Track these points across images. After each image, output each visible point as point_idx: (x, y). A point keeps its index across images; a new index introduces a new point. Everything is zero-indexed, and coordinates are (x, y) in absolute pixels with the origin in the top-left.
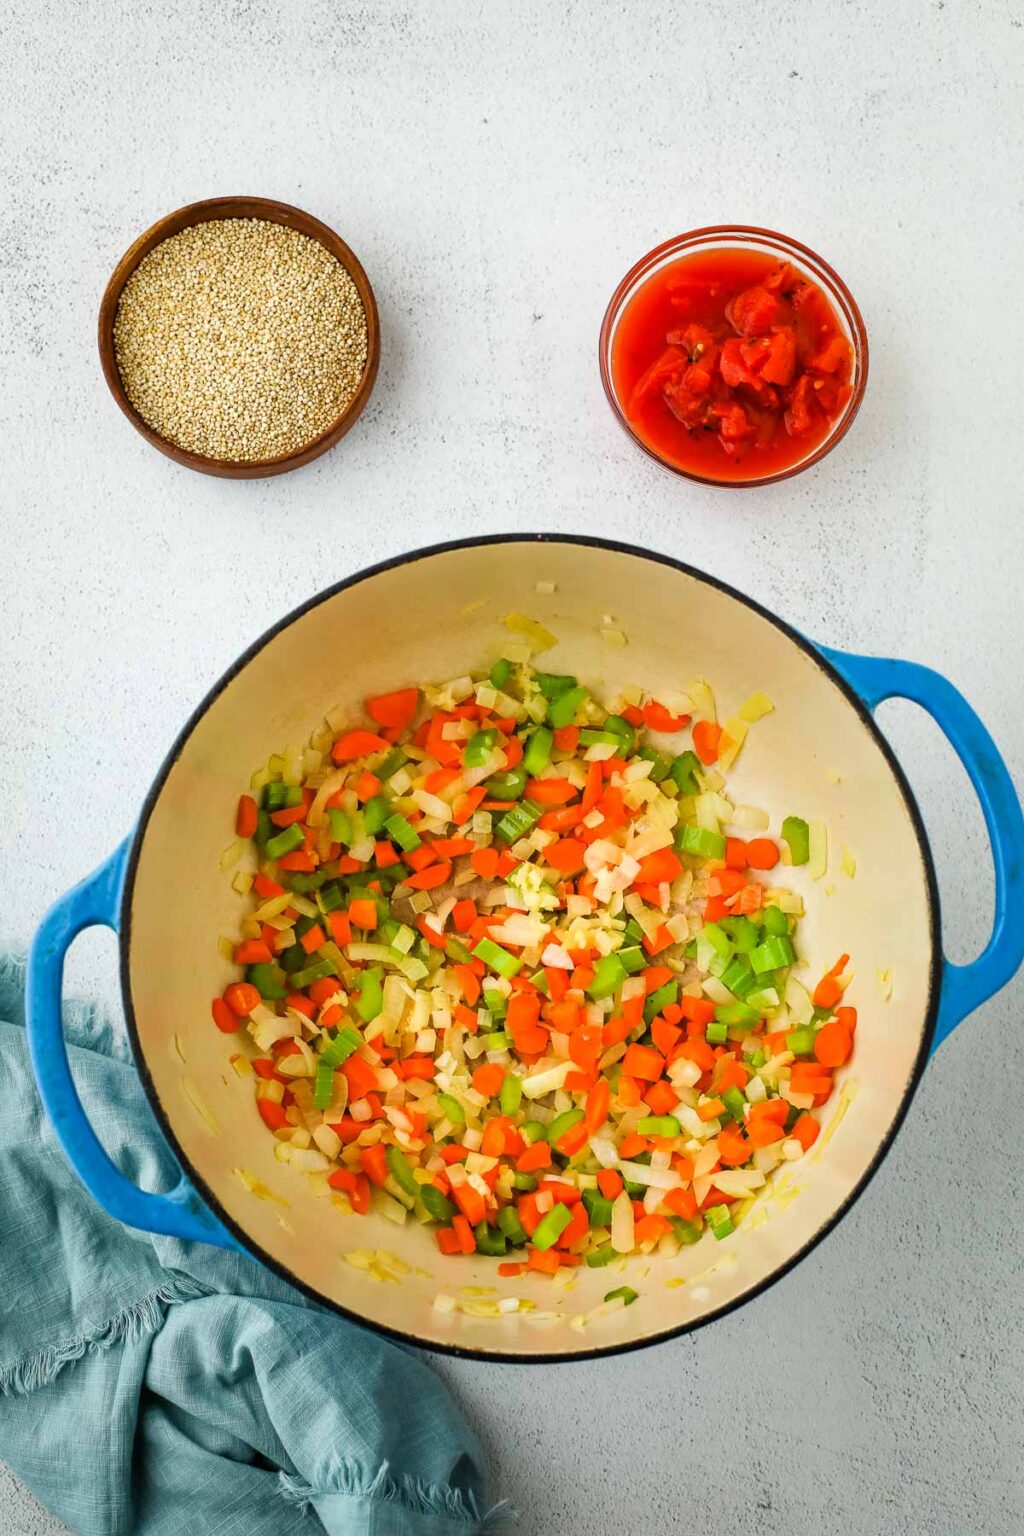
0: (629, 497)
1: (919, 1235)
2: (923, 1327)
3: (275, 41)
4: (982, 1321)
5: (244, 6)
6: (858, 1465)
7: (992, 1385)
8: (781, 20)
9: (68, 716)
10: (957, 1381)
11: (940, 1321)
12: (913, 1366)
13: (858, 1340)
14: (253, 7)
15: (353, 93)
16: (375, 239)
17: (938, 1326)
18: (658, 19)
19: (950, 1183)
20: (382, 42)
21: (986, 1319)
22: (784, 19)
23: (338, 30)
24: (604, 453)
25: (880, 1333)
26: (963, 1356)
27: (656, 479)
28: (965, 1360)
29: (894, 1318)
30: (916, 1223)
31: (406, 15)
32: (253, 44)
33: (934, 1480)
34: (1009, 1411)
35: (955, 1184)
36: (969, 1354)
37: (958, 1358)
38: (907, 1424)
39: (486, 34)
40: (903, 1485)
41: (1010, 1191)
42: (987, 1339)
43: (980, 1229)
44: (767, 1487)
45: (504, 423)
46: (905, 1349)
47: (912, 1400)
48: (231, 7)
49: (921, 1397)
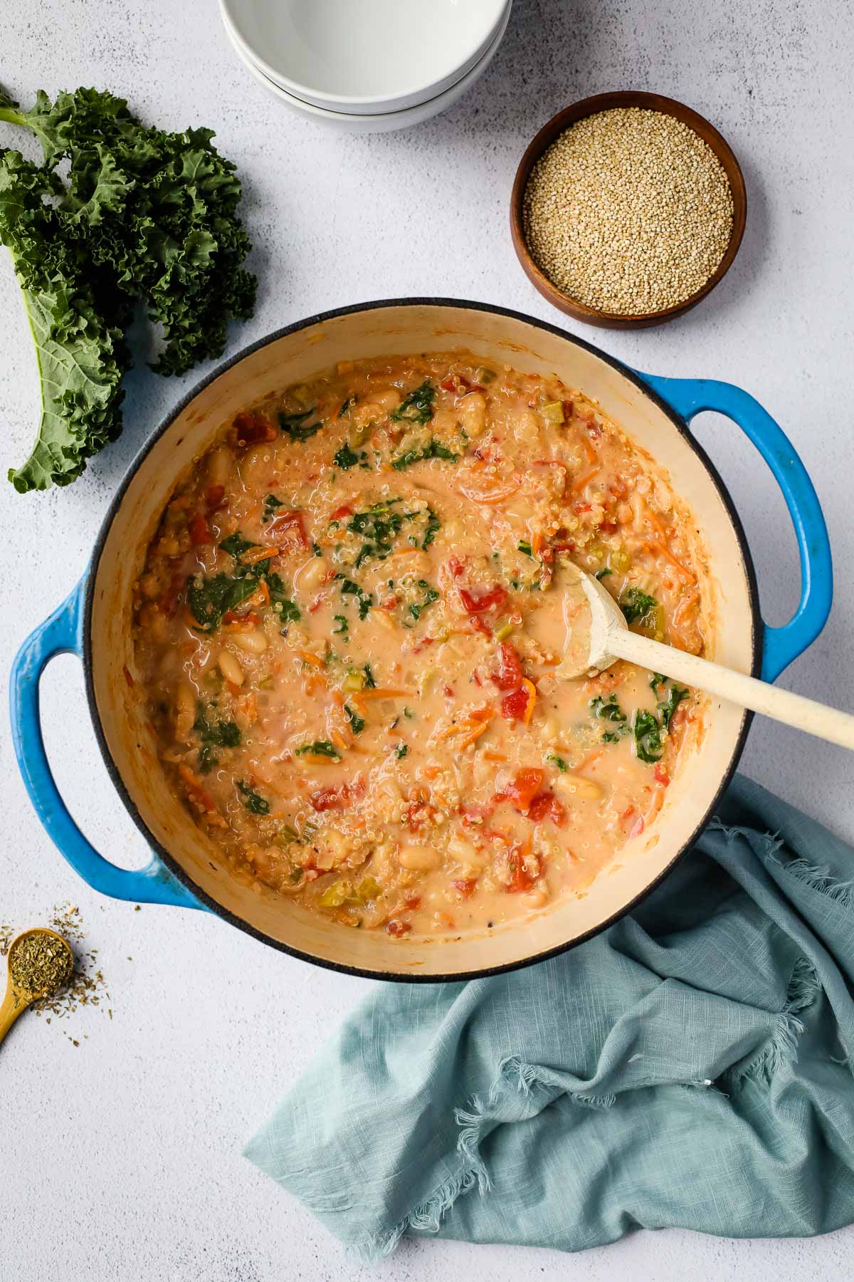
31: (269, 226)
39: (339, 239)
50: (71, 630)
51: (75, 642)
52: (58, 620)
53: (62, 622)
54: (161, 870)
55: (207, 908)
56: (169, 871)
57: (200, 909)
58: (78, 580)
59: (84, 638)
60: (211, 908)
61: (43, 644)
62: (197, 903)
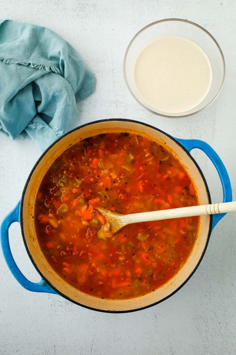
0: (145, 119)
1: (210, 294)
2: (210, 316)
3: (64, 10)
4: (224, 315)
5: (57, 1)
6: (194, 348)
7: (226, 330)
8: (183, 7)
9: (13, 169)
10: (218, 329)
11: (214, 314)
12: (208, 325)
13: (195, 319)
14: (59, 1)
15: (82, 22)
16: (87, 57)
17: (214, 316)
18: (155, 6)
19: (217, 282)
20: (89, 10)
21: (225, 314)
22: (184, 6)
23: (79, 7)
24: (139, 109)
25: (200, 317)
26: (219, 323)
27: (152, 115)
28: (220, 324)
29: (203, 314)
30: (209, 292)
31: (95, 4)
32: (59, 10)
33: (212, 352)
34: (230, 336)
35: (218, 283)
36: (221, 322)
37: (218, 323)
38: (206, 339)
40: (205, 353)
41: (231, 284)
42: (225, 319)
43: (224, 293)
44: (173, 353)
45: (116, 101)
46: (206, 321)
47: (207, 333)
48: (54, 1)
49: (210, 332)
50: (17, 215)
51: (18, 218)
52: (13, 212)
53: (14, 213)
54: (44, 283)
55: (57, 293)
56: (46, 283)
57: (55, 294)
58: (18, 201)
59: (20, 215)
60: (58, 293)
61: (10, 220)
62: (55, 292)
